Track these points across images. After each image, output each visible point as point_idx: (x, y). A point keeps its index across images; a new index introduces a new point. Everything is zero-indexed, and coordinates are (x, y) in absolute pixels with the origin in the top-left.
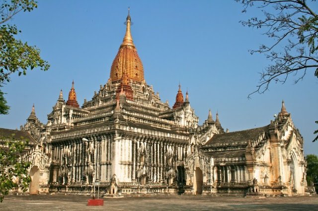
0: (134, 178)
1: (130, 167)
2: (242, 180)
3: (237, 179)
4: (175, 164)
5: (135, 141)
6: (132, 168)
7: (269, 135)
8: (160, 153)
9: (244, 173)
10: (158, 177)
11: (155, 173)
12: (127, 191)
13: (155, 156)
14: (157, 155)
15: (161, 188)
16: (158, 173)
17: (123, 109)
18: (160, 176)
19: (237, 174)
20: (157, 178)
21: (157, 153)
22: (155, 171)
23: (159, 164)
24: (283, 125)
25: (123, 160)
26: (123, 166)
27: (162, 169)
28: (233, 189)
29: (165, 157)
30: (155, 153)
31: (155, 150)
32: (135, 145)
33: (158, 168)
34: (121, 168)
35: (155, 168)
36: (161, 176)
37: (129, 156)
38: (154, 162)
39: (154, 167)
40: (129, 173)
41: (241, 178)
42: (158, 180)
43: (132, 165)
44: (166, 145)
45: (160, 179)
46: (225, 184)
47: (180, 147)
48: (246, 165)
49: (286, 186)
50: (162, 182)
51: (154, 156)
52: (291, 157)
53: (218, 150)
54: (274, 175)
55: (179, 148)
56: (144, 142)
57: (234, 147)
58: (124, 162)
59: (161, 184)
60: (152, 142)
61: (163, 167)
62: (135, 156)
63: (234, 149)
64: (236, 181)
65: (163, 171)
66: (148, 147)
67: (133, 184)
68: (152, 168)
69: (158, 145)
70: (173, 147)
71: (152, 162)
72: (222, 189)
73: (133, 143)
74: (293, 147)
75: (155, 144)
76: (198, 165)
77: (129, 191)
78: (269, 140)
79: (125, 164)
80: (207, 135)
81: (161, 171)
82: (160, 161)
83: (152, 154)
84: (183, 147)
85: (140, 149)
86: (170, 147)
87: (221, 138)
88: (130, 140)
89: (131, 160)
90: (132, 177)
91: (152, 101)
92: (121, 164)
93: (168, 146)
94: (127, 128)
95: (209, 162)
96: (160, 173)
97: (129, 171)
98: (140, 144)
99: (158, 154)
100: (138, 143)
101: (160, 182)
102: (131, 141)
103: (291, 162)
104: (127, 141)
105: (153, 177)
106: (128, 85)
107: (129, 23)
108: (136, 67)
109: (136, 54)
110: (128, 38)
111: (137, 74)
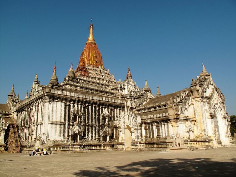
0: (66, 136)
1: (62, 126)
2: (167, 134)
3: (162, 134)
4: (112, 124)
5: (68, 103)
6: (65, 128)
7: (192, 92)
8: (95, 114)
9: (168, 128)
10: (94, 135)
11: (90, 132)
12: (57, 148)
13: (90, 117)
14: (92, 116)
15: (96, 145)
16: (94, 132)
17: (69, 80)
18: (95, 134)
19: (162, 129)
20: (92, 137)
21: (92, 114)
22: (90, 130)
23: (94, 124)
24: (204, 83)
25: (54, 120)
26: (54, 126)
27: (97, 128)
28: (158, 143)
29: (101, 118)
30: (90, 114)
31: (90, 111)
32: (67, 107)
33: (94, 128)
34: (52, 128)
35: (90, 128)
36: (97, 134)
37: (61, 117)
38: (88, 122)
39: (88, 126)
40: (60, 132)
41: (165, 133)
42: (93, 138)
43: (65, 125)
44: (102, 108)
45: (95, 137)
46: (151, 139)
47: (117, 109)
48: (169, 120)
49: (211, 138)
50: (97, 140)
51: (88, 116)
52: (214, 111)
53: (150, 110)
54: (199, 128)
55: (115, 110)
56: (78, 104)
57: (163, 106)
58: (55, 122)
59: (96, 142)
60: (87, 105)
61: (99, 126)
62: (67, 116)
63: (162, 108)
64: (161, 136)
65: (98, 130)
66: (82, 109)
67: (65, 142)
68: (87, 128)
69: (94, 107)
70: (109, 109)
71: (87, 122)
72: (149, 144)
73: (66, 105)
74: (215, 103)
75: (90, 107)
76: (127, 123)
77: (60, 148)
78: (192, 96)
79: (56, 124)
80: (143, 99)
81: (97, 130)
82: (96, 121)
83: (87, 115)
84: (120, 110)
85: (73, 110)
86: (106, 109)
87: (154, 101)
88: (62, 102)
89: (63, 120)
90: (64, 135)
91: (106, 79)
92: (52, 124)
93: (104, 108)
94: (59, 91)
95: (136, 119)
96: (95, 131)
97: (60, 130)
98: (74, 106)
99: (94, 115)
100: (72, 105)
101: (95, 139)
102: (63, 104)
103: (214, 116)
104: (59, 103)
105: (88, 135)
106: (84, 67)
107: (91, 28)
108: (96, 57)
109: (96, 48)
110: (91, 38)
111: (96, 62)
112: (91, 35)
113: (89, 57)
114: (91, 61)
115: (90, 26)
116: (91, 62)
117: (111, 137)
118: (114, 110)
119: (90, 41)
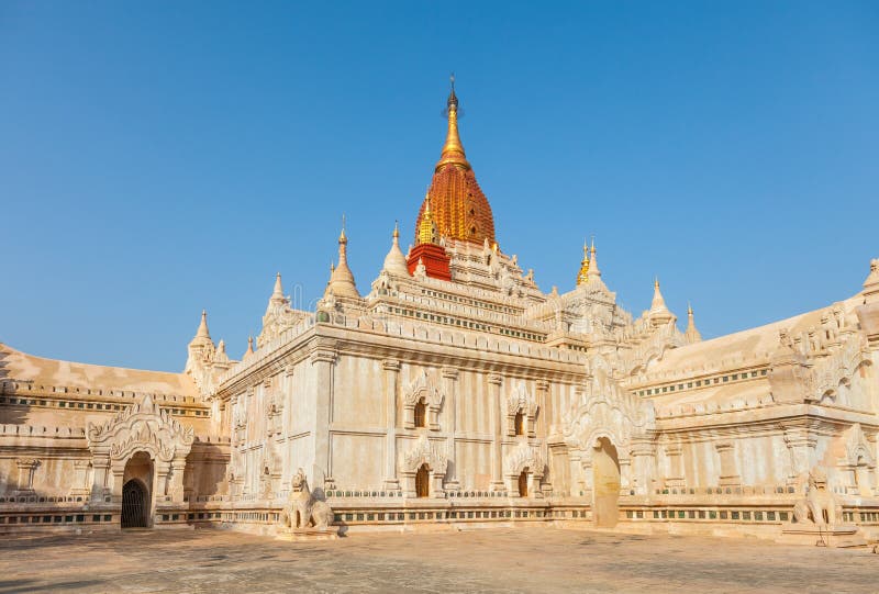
0: (390, 476)
2: (763, 475)
3: (743, 471)
5: (393, 360)
6: (385, 447)
8: (484, 400)
10: (482, 472)
11: (470, 461)
13: (468, 409)
14: (474, 407)
16: (482, 460)
17: (392, 287)
18: (488, 469)
21: (475, 400)
22: (470, 454)
23: (482, 433)
28: (726, 507)
30: (469, 399)
31: (469, 390)
32: (391, 375)
34: (342, 447)
35: (469, 447)
37: (372, 409)
38: (463, 429)
39: (463, 440)
40: (371, 461)
43: (384, 435)
44: (508, 377)
47: (558, 383)
56: (426, 367)
57: (732, 371)
60: (457, 368)
61: (499, 444)
62: (391, 407)
64: (740, 481)
66: (442, 381)
67: (388, 496)
68: (458, 446)
69: (480, 377)
70: (533, 383)
71: (458, 426)
73: (385, 369)
75: (468, 375)
76: (602, 429)
79: (356, 433)
80: (648, 350)
84: (568, 385)
85: (411, 386)
88: (374, 358)
90: (382, 473)
91: (508, 287)
92: (342, 432)
93: (513, 380)
96: (487, 460)
98: (413, 373)
99: (481, 403)
102: (378, 364)
104: (363, 362)
105: (463, 472)
106: (435, 244)
107: (452, 112)
108: (472, 212)
109: (471, 181)
110: (451, 146)
111: (473, 230)
112: (452, 137)
113: (448, 213)
114: (457, 226)
115: (449, 104)
116: (457, 230)
117: (542, 480)
118: (548, 386)
119: (451, 157)
